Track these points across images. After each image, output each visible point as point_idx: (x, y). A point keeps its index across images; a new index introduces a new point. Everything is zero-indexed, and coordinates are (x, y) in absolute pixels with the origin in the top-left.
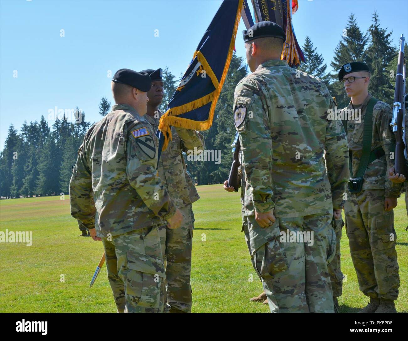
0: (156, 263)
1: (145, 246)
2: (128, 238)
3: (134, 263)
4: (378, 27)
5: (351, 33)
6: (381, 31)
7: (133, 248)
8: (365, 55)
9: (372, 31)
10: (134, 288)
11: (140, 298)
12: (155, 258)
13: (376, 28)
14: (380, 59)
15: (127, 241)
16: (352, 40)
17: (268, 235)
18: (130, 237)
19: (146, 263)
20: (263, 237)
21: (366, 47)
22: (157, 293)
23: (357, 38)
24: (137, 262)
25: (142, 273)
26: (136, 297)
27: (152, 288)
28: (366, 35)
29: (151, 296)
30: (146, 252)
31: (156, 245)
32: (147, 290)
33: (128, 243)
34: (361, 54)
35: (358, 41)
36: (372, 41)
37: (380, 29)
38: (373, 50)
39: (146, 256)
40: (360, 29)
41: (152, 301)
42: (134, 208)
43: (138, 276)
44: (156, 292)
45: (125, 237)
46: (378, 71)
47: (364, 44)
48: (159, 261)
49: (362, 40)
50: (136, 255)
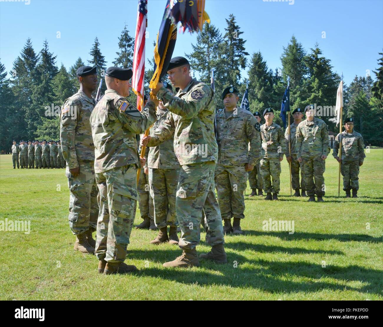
0: (131, 190)
1: (125, 178)
2: (114, 173)
3: (117, 189)
4: (47, 51)
5: (28, 52)
6: (49, 54)
7: (117, 180)
8: (36, 69)
9: (43, 53)
10: (116, 205)
11: (120, 212)
12: (131, 187)
13: (46, 52)
14: (47, 74)
15: (114, 174)
16: (28, 57)
17: (203, 176)
18: (116, 172)
19: (125, 189)
20: (199, 176)
21: (37, 64)
22: (131, 210)
23: (31, 57)
24: (119, 189)
25: (122, 196)
26: (118, 211)
27: (128, 206)
28: (38, 55)
29: (127, 211)
30: (125, 182)
31: (132, 178)
32: (125, 207)
33: (114, 176)
34: (34, 69)
35: (32, 59)
36: (42, 61)
37: (48, 53)
38: (43, 67)
39: (124, 185)
40: (34, 50)
41: (128, 214)
42: (116, 154)
43: (120, 198)
44: (130, 208)
45: (113, 172)
46: (45, 82)
47: (36, 61)
48: (133, 189)
49: (35, 58)
50: (119, 184)
